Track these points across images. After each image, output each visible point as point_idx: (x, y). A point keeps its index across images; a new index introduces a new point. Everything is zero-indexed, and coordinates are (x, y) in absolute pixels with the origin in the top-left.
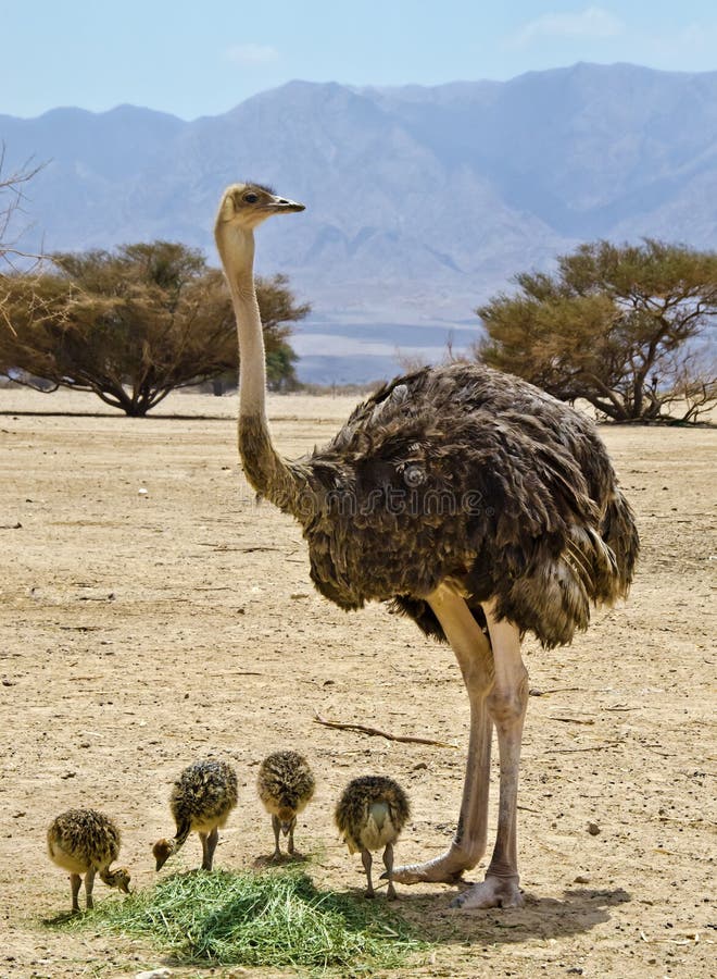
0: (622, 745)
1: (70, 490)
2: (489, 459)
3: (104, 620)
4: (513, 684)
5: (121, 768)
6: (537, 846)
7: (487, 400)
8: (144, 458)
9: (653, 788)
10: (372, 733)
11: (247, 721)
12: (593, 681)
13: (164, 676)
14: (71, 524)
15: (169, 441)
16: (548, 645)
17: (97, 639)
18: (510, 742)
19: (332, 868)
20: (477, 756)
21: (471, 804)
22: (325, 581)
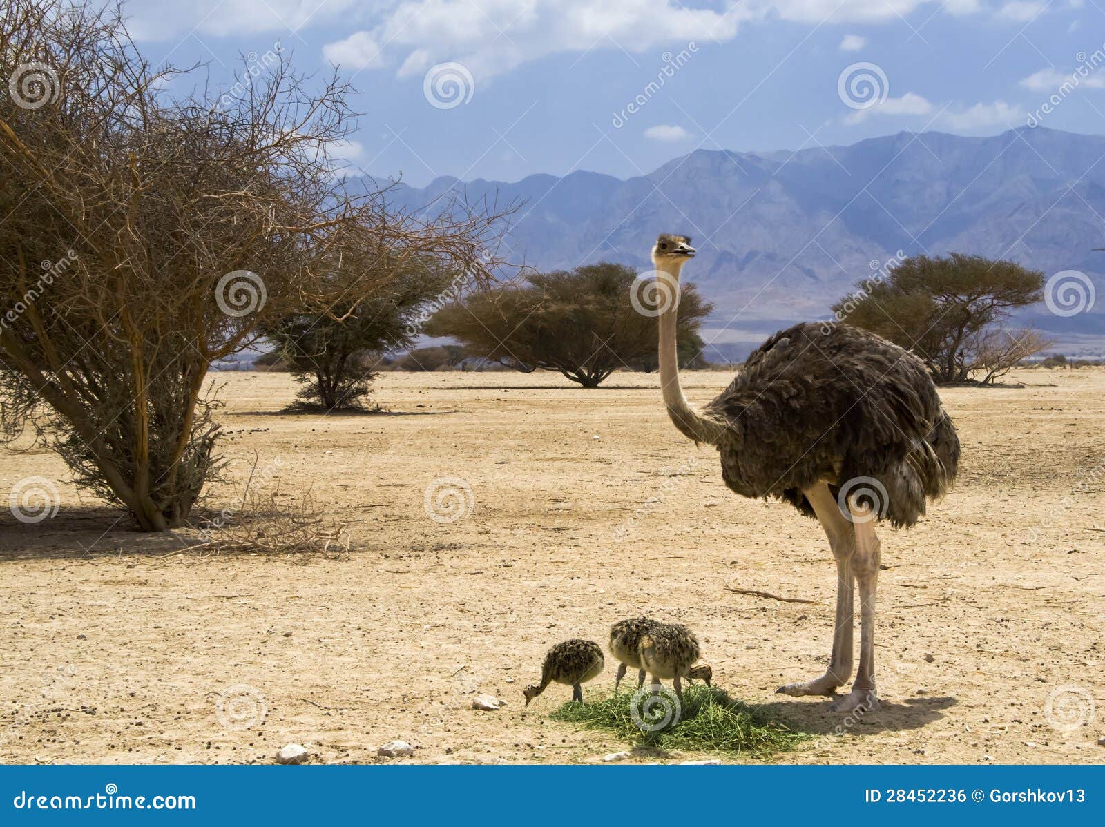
0: (949, 602)
1: (545, 437)
2: (852, 388)
3: (572, 523)
4: (870, 550)
5: (588, 621)
6: (889, 670)
7: (845, 345)
8: (598, 415)
9: (971, 630)
10: (766, 596)
11: (676, 589)
12: (926, 559)
13: (616, 560)
14: (548, 460)
15: (615, 403)
16: (896, 525)
17: (567, 536)
18: (868, 593)
19: (742, 686)
20: (844, 605)
21: (841, 639)
22: (734, 480)
